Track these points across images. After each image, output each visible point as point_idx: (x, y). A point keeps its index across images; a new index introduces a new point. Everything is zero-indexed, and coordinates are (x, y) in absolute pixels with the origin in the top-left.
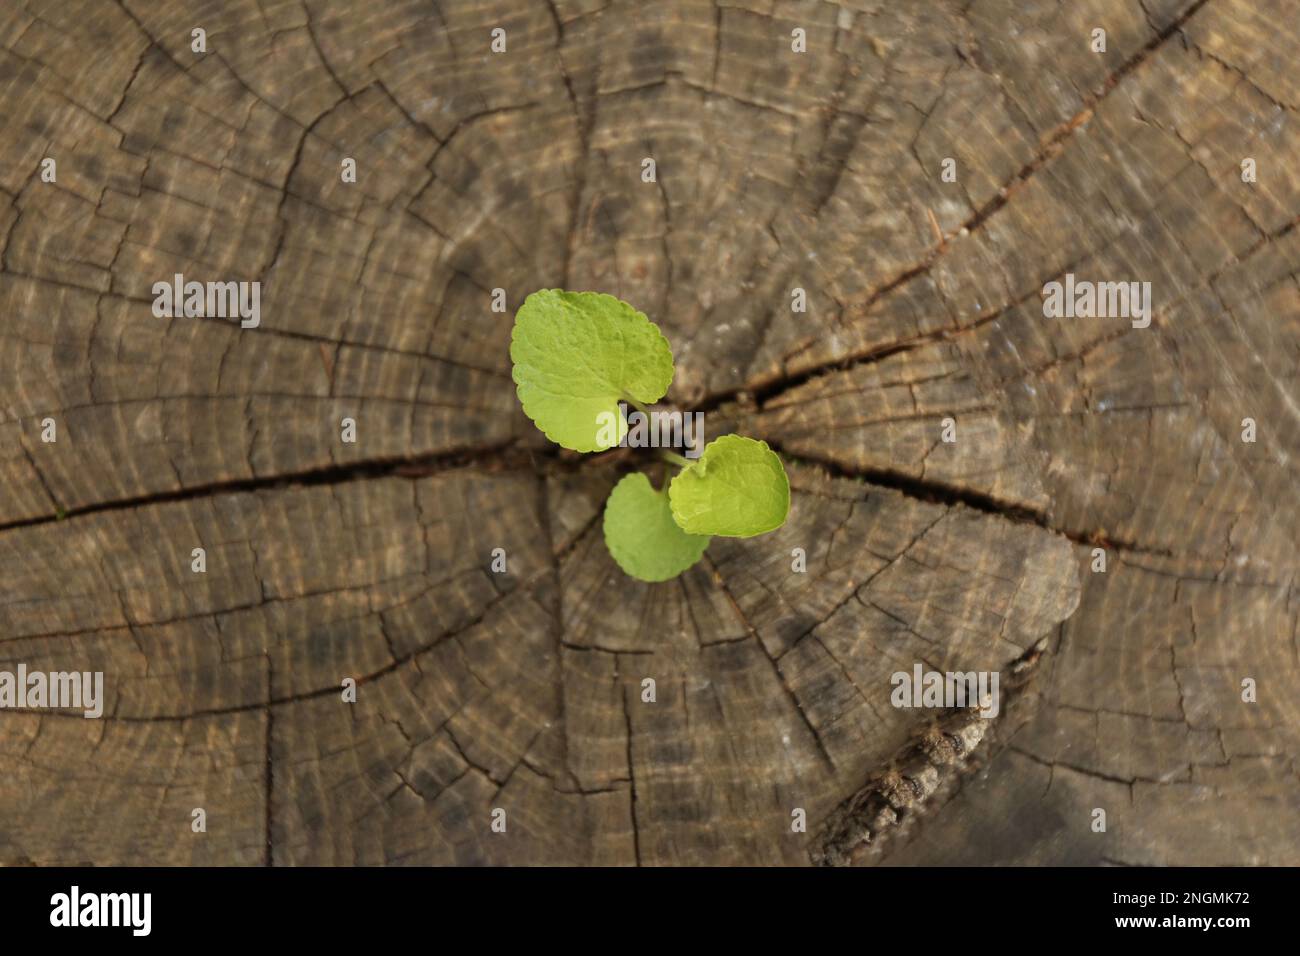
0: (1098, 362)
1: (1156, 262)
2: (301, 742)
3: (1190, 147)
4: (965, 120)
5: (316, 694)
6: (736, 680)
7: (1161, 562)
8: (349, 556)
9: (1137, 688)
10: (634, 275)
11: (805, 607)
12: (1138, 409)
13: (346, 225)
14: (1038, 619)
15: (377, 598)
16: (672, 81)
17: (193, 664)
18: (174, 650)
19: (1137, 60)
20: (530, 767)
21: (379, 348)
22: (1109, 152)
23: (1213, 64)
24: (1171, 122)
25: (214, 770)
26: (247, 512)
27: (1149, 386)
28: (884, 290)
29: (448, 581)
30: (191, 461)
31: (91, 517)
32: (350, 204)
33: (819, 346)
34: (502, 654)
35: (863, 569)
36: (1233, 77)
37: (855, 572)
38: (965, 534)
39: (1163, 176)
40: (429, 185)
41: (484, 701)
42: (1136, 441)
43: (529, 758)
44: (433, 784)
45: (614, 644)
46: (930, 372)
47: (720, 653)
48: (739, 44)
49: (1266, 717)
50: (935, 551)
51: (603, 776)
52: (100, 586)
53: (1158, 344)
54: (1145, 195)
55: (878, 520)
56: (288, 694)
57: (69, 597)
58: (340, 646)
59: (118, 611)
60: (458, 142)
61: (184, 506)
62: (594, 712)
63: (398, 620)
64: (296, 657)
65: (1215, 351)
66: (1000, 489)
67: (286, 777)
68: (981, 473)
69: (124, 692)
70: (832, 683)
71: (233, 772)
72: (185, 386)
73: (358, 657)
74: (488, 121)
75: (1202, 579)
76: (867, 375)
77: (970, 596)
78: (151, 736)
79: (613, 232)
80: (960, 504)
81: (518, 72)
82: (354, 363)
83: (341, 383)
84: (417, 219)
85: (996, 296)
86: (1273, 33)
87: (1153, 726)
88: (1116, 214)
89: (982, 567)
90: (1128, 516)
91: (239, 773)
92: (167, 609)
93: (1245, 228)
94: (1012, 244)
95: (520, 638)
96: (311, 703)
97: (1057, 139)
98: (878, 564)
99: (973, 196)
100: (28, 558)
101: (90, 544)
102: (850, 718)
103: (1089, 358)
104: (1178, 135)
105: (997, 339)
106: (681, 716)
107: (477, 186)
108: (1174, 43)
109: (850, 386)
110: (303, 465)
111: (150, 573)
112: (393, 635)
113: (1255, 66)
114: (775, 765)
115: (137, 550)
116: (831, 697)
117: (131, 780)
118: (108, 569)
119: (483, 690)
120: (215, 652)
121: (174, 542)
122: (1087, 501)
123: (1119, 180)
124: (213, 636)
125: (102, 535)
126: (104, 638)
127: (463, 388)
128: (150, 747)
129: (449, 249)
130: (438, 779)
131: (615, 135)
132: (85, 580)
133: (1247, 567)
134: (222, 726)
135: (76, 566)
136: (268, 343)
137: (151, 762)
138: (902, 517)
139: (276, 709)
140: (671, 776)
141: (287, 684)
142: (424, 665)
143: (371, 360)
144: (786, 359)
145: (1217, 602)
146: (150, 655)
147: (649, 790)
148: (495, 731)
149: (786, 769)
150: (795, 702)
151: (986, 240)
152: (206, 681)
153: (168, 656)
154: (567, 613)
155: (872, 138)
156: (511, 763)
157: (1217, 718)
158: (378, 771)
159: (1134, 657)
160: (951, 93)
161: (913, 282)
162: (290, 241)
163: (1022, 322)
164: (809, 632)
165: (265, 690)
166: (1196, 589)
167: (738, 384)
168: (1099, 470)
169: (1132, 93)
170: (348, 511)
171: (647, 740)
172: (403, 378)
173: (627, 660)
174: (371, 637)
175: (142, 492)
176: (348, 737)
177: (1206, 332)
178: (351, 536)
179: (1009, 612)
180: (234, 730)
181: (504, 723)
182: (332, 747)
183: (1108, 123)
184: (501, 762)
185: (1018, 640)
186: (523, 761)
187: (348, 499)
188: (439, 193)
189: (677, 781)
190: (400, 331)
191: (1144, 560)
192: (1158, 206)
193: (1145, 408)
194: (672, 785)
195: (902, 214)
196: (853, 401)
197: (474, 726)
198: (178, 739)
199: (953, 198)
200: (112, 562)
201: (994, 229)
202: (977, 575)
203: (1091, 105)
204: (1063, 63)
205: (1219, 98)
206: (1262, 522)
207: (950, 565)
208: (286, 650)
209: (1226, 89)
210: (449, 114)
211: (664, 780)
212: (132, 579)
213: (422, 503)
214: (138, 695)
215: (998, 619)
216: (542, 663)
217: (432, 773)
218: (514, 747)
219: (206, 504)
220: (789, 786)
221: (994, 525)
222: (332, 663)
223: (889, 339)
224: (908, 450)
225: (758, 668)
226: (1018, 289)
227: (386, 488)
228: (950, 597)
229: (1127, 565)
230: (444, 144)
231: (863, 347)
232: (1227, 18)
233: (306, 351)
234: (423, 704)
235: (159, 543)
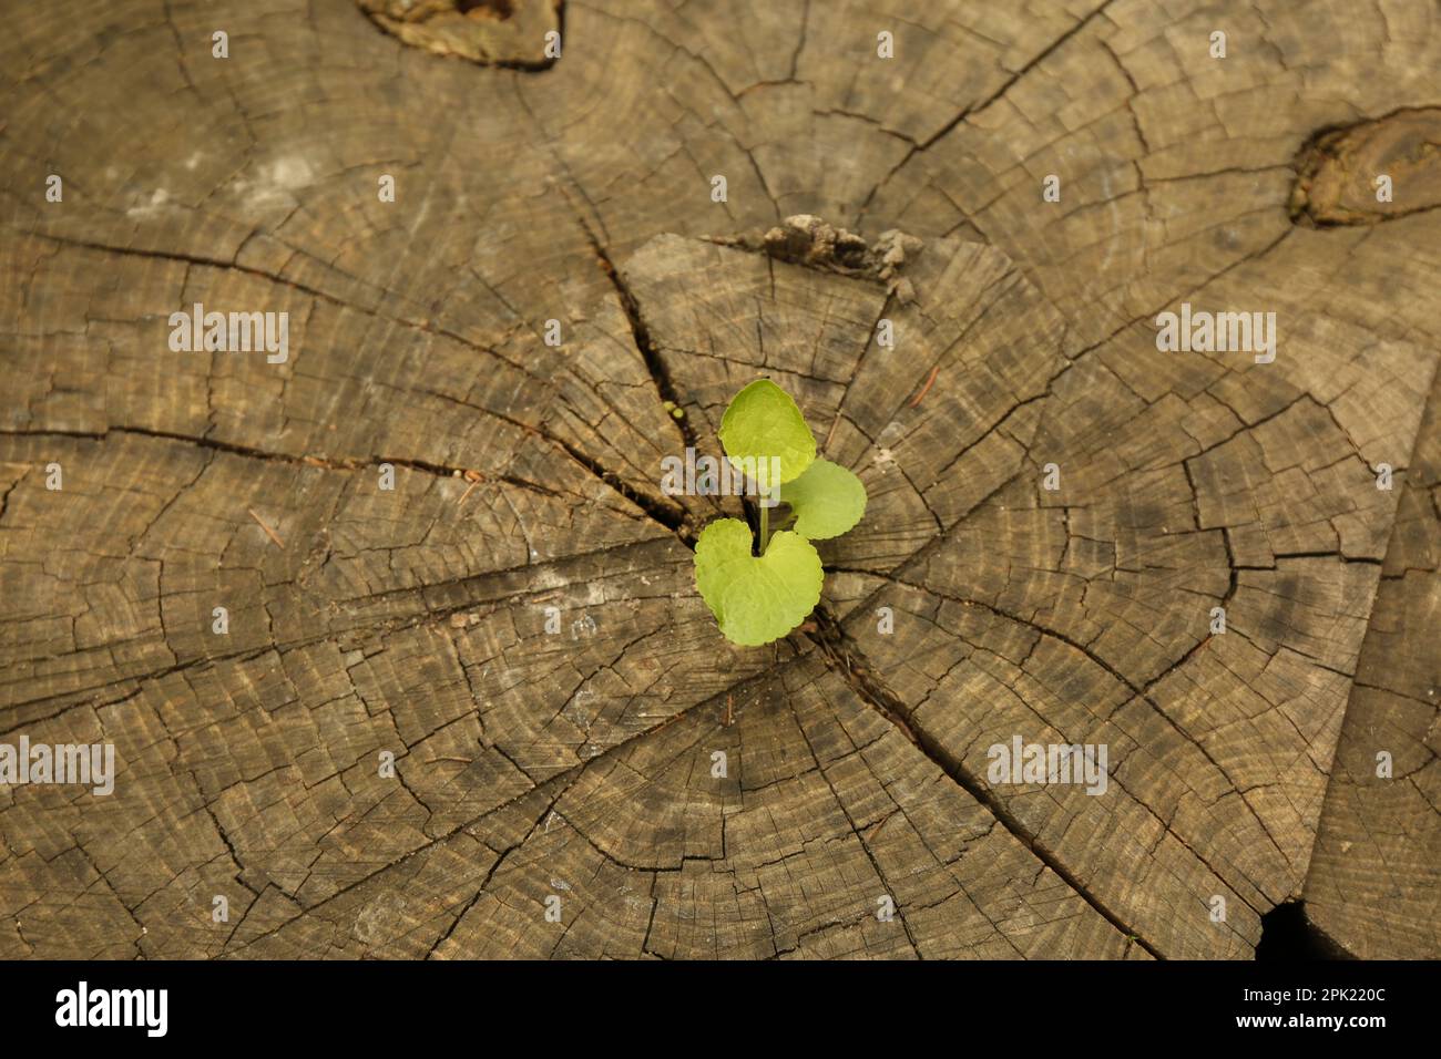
0: (484, 338)
1: (384, 352)
2: (1147, 653)
3: (285, 381)
4: (374, 522)
5: (1109, 668)
6: (879, 404)
7: (591, 222)
8: (999, 715)
9: (684, 185)
10: (653, 667)
11: (797, 390)
12: (498, 295)
13: (768, 893)
14: (691, 250)
15: (1012, 676)
16: (489, 741)
17: (1157, 766)
18: (1158, 785)
19: (242, 451)
20: (1039, 499)
21: (840, 804)
22: (326, 427)
23: (213, 402)
24: (275, 402)
25: (1212, 698)
26: (1026, 806)
27: (475, 300)
28: (540, 490)
29: (962, 638)
30: (1022, 872)
31: (1117, 914)
32: (752, 900)
33: (612, 504)
34: (981, 569)
35: (743, 373)
36: (213, 384)
37: (749, 376)
38: (670, 328)
39: (319, 385)
40: (692, 858)
41: (1022, 558)
42: (521, 283)
43: (1033, 504)
44: (1101, 551)
45: (916, 499)
46: (575, 422)
47: (869, 427)
48: (426, 717)
49: (642, 106)
50: (696, 338)
51: (1006, 446)
52: (1159, 870)
53: (442, 315)
54: (342, 387)
55: (703, 386)
56: (1124, 687)
57: (1184, 884)
58: (1063, 676)
59: (1164, 844)
60: (646, 863)
61: (1056, 854)
62: (971, 480)
63: (1015, 651)
64: (1096, 699)
65: (420, 279)
66: (622, 327)
67: (1177, 648)
68: (621, 345)
69: (1214, 797)
70: (833, 341)
71: (1204, 685)
72: (974, 918)
73: (1061, 659)
74: (613, 852)
75: (583, 192)
76: (609, 459)
77: (709, 298)
78: (1227, 756)
79: (632, 701)
80: (652, 347)
81: (561, 860)
82: (864, 812)
83: (886, 810)
84: (726, 847)
85: (487, 425)
86: (163, 377)
87: (701, 162)
88: (368, 396)
89: (684, 303)
90: (578, 257)
91: (1201, 679)
92: (1136, 811)
93: (319, 314)
94: (443, 438)
95: (961, 566)
96: (1115, 667)
97: (342, 466)
98: (732, 366)
99: (427, 484)
100: (1182, 934)
101: (1136, 900)
102: (847, 315)
103: (486, 345)
104: (282, 395)
105: (517, 405)
106: (929, 425)
107: (668, 826)
108: (216, 436)
109: (625, 465)
110: (963, 794)
111: (1122, 842)
112: (1027, 647)
113: (197, 375)
114: (913, 343)
115: (1113, 864)
116: (842, 335)
117: (1266, 746)
118: (1143, 874)
119: (1015, 564)
120: (1137, 756)
121: (1086, 841)
122: (585, 286)
123: (342, 410)
124: (1126, 765)
125: (1123, 896)
126: (1190, 838)
127: (821, 728)
128: (1235, 751)
129: (729, 809)
130: (1095, 550)
131: (559, 753)
132: (1163, 882)
133: (553, 174)
134: (1181, 715)
135: (1158, 897)
136: (897, 881)
137: (1243, 743)
138: (689, 372)
139: (1139, 686)
140: (971, 404)
141: (1117, 693)
142: (1030, 613)
143: (852, 802)
144: (637, 518)
145: (590, 176)
146: (1176, 799)
147: (992, 412)
148: (1035, 537)
149: (909, 337)
150: (863, 355)
151: (452, 456)
152: (1160, 748)
153: (1166, 786)
154: (920, 543)
155: (432, 574)
156: (1046, 512)
157: (665, 131)
158: (1124, 592)
159: (666, 199)
160: (361, 544)
161: (520, 475)
162: (813, 924)
163: (493, 398)
164: (811, 377)
165: (1133, 702)
166: (592, 192)
167: (678, 541)
168: (558, 292)
169: (274, 440)
170: (969, 739)
171: (962, 436)
172: (849, 771)
173: (921, 485)
174: (1039, 659)
175: (1071, 892)
176: (1118, 626)
177: (411, 295)
178: (983, 724)
179: (701, 270)
180: (1176, 704)
181: (1025, 535)
182: (1133, 631)
183: (306, 442)
184: (1052, 519)
185: (713, 255)
186: (1039, 506)
187: (962, 745)
188: (692, 847)
189: (972, 398)
190: (816, 797)
191: (597, 231)
192: (343, 376)
193: (494, 291)
194: (977, 399)
195: (475, 517)
196: (633, 456)
197: (1043, 552)
198: (1213, 737)
199: (438, 495)
200: (1136, 875)
201: (441, 456)
202: (691, 303)
203: (300, 461)
204: (281, 498)
205: (236, 383)
206: (517, 183)
207: (698, 323)
208: (1095, 709)
209: (227, 383)
210: (630, 882)
211: (978, 406)
212: (1136, 851)
213: (924, 695)
214: (1207, 786)
215: (710, 273)
216: (966, 540)
217: (1094, 557)
218: (1035, 518)
219: (1044, 839)
220: (918, 327)
221: (650, 314)
222: (1078, 673)
223: (573, 463)
224: (640, 399)
225: (858, 396)
226: (471, 415)
227: (933, 726)
228: (718, 310)
229: (608, 237)
230: (655, 870)
231: (590, 476)
232: (174, 413)
233: (881, 852)
234: (1056, 594)
235: (1096, 850)
